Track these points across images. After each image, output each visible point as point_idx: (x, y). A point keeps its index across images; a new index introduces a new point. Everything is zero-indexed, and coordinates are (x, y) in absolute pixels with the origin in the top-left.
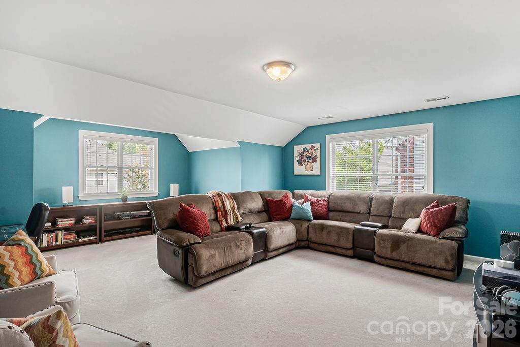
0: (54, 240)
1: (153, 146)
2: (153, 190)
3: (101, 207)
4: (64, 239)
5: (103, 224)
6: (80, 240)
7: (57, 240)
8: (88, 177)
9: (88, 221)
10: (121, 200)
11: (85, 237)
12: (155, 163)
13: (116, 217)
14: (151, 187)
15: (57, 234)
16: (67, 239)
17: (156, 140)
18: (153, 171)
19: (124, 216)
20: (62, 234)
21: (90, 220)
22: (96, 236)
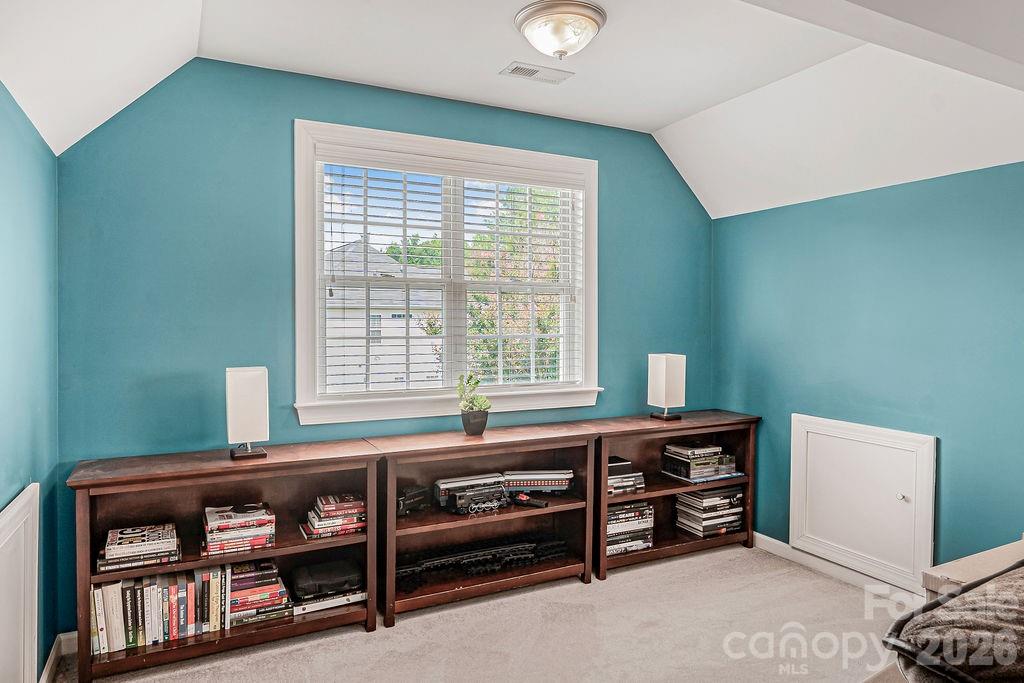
0: (192, 615)
1: (580, 195)
2: (579, 378)
3: (382, 462)
4: (234, 607)
5: (393, 533)
6: (298, 611)
7: (203, 616)
8: (335, 326)
9: (331, 523)
10: (460, 423)
11: (320, 596)
12: (587, 265)
13: (443, 500)
14: (570, 367)
15: (206, 585)
16: (244, 605)
17: (589, 169)
18: (580, 299)
19: (472, 500)
20: (223, 586)
21: (339, 521)
22: (363, 589)
